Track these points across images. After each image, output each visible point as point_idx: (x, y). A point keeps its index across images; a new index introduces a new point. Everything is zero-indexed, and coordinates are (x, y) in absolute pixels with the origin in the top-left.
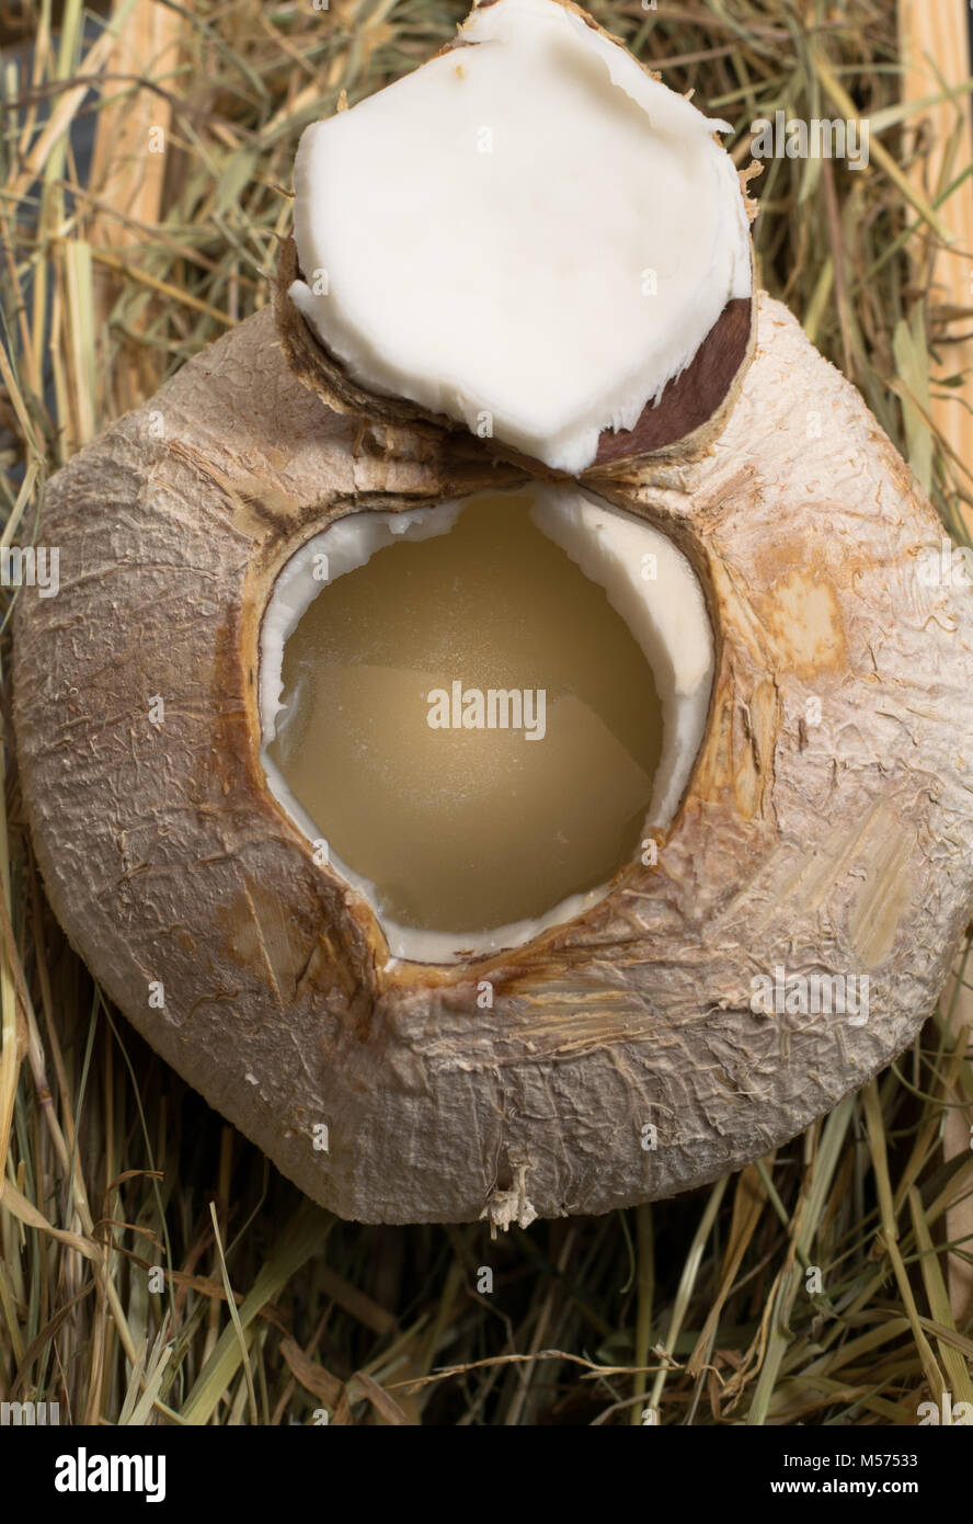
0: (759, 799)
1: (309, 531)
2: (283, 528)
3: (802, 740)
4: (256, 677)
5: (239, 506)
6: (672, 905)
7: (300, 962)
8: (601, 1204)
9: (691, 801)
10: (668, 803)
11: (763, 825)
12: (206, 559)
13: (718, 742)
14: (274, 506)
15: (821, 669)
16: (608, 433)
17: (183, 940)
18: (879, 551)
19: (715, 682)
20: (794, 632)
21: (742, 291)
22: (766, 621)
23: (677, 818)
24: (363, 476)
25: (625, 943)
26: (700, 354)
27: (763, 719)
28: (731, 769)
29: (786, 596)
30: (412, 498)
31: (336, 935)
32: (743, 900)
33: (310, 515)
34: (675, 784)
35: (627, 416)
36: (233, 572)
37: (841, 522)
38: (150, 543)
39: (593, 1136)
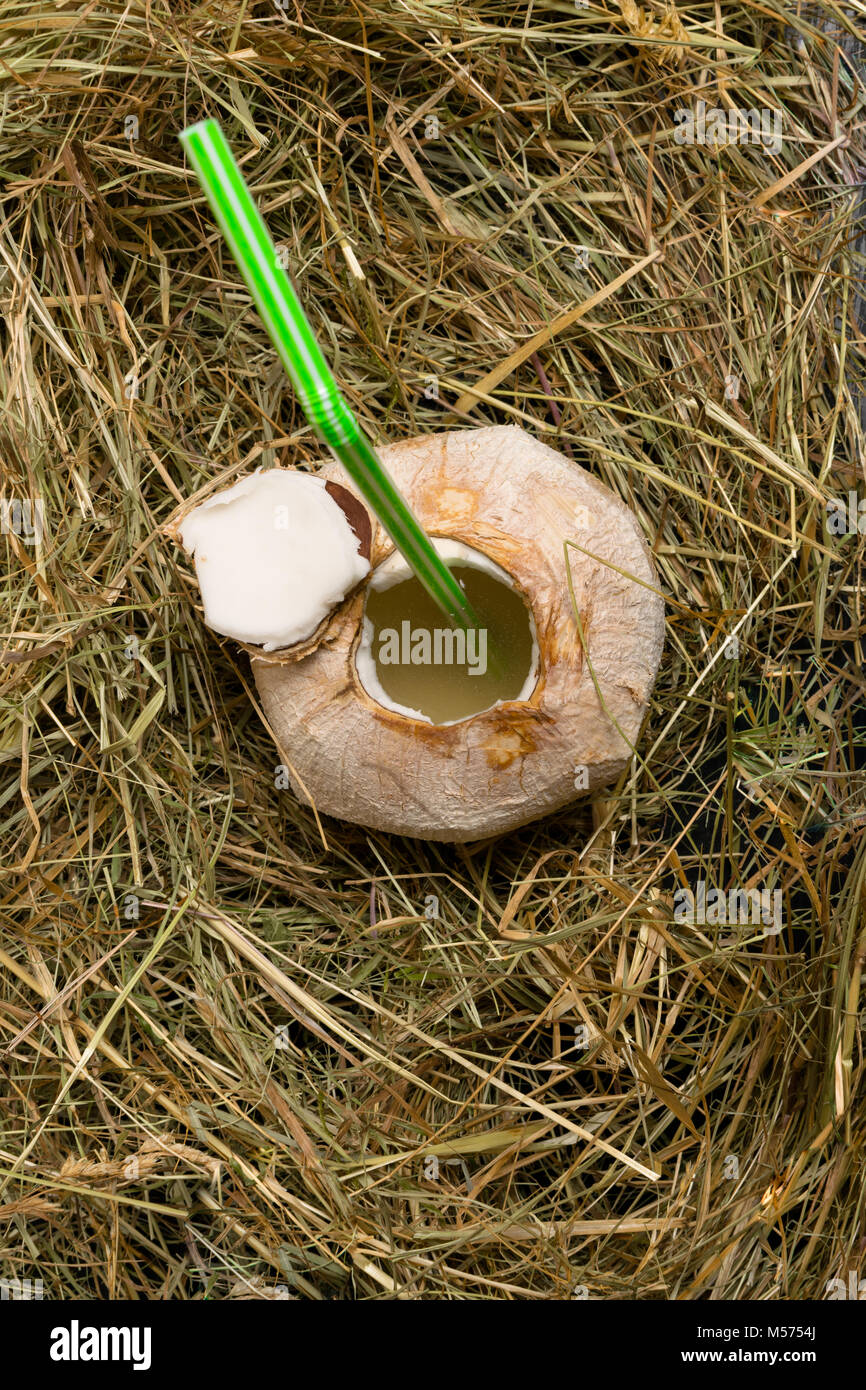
0: (516, 543)
1: (356, 678)
2: (351, 687)
3: (500, 519)
4: (405, 717)
5: (337, 701)
6: (543, 588)
7: (517, 737)
8: (655, 659)
9: (508, 568)
10: (506, 578)
11: (526, 545)
12: (353, 722)
13: (489, 551)
14: (342, 688)
15: (475, 503)
16: (360, 552)
17: (495, 782)
18: (439, 464)
19: (467, 543)
20: (458, 508)
21: (323, 483)
22: (450, 517)
23: (512, 577)
24: (342, 649)
25: (552, 611)
26: (341, 506)
27: (485, 531)
28: (501, 549)
29: (443, 506)
30: (357, 634)
31: (512, 718)
32: (551, 563)
33: (350, 674)
34: (500, 572)
35: (355, 542)
36: (361, 711)
37: (421, 476)
38: (338, 742)
39: (623, 650)
